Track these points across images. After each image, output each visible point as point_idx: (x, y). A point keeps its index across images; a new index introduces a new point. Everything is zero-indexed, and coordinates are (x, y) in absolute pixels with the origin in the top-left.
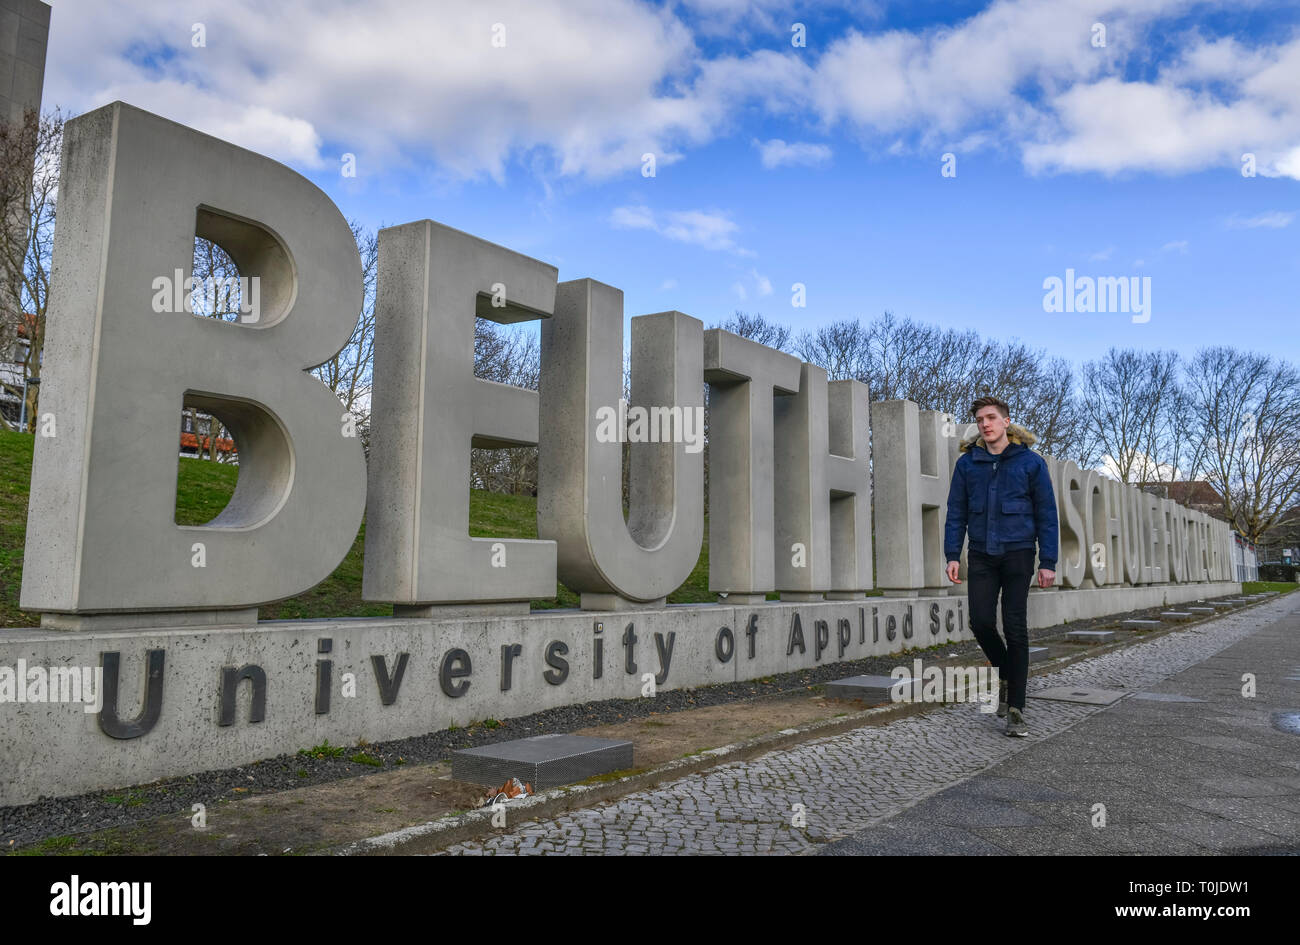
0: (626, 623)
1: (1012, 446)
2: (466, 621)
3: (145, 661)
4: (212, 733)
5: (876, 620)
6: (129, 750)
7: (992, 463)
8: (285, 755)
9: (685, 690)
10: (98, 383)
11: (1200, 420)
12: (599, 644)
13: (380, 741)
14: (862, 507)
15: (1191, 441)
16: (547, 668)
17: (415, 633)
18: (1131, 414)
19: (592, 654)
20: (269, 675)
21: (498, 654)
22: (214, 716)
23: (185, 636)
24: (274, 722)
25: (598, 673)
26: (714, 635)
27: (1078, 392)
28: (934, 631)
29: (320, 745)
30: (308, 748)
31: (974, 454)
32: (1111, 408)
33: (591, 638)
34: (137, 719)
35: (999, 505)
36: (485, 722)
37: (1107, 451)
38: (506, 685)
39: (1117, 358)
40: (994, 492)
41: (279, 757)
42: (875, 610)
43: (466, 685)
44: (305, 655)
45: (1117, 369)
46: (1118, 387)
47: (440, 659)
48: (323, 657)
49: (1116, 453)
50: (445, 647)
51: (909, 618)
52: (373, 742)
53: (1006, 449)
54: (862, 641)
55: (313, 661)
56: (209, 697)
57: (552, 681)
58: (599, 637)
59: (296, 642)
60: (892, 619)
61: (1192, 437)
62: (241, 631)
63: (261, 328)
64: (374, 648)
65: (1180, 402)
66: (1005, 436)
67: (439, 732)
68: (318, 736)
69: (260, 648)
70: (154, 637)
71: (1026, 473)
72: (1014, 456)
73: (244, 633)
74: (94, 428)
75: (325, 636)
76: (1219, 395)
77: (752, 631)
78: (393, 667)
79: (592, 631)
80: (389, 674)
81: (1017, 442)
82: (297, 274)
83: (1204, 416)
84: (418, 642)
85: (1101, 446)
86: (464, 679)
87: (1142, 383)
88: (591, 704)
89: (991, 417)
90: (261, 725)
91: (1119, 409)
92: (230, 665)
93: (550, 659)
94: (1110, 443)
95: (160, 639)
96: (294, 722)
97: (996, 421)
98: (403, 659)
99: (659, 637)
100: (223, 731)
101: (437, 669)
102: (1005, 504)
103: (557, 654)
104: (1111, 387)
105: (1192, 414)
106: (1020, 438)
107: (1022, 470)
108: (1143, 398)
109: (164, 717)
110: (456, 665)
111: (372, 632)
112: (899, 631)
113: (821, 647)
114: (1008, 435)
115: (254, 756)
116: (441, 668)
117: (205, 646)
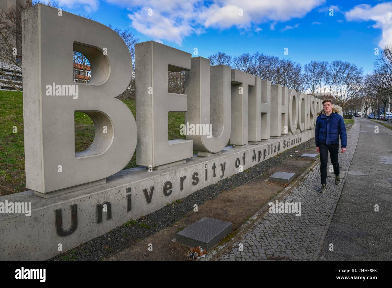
0: (213, 163)
1: (333, 113)
2: (170, 172)
3: (70, 209)
4: (95, 226)
5: (272, 148)
6: (68, 238)
7: (327, 119)
8: (119, 226)
9: (228, 178)
10: (42, 113)
11: (332, 79)
12: (206, 170)
13: (147, 214)
14: (268, 116)
15: (329, 84)
16: (193, 181)
17: (156, 179)
18: (315, 78)
19: (204, 174)
20: (112, 204)
21: (179, 180)
22: (95, 221)
23: (83, 198)
24: (115, 217)
25: (206, 179)
26: (235, 161)
27: (303, 72)
28: (284, 148)
29: (129, 220)
30: (126, 222)
31: (322, 116)
32: (311, 76)
33: (204, 169)
34: (70, 228)
35: (330, 131)
36: (177, 201)
37: (309, 87)
38: (182, 188)
39: (313, 63)
40: (328, 127)
41: (117, 228)
42: (272, 145)
43: (171, 191)
44: (123, 194)
45: (313, 66)
46: (313, 71)
47: (163, 186)
48: (128, 194)
49: (311, 87)
50: (164, 181)
51: (279, 146)
52: (145, 215)
53: (331, 114)
54: (269, 154)
55: (125, 196)
56: (93, 215)
57: (194, 184)
58: (206, 168)
59: (120, 191)
60: (275, 147)
61: (330, 83)
62: (101, 191)
63: (99, 85)
64: (144, 187)
65: (328, 74)
66: (331, 111)
67: (164, 207)
68: (128, 218)
69: (108, 196)
70: (73, 200)
71: (337, 121)
72: (333, 116)
73: (102, 192)
74: (43, 129)
75: (128, 187)
76: (337, 73)
77: (244, 157)
78: (150, 191)
79: (204, 167)
80: (149, 194)
81: (334, 112)
82: (110, 64)
83: (333, 78)
84: (157, 182)
85: (307, 86)
86: (170, 190)
87: (318, 70)
88: (205, 188)
89: (329, 105)
90: (111, 219)
91: (312, 76)
92: (99, 203)
93: (194, 178)
94: (309, 84)
95: (75, 201)
96: (121, 216)
97: (330, 106)
98: (153, 188)
99: (221, 165)
100: (98, 225)
101: (162, 189)
102: (332, 130)
103: (195, 176)
104: (311, 71)
105: (330, 77)
106: (335, 111)
107: (336, 120)
108: (319, 73)
109: (79, 226)
110: (168, 186)
111: (143, 182)
112: (277, 150)
113: (260, 157)
114: (332, 110)
115: (109, 229)
116: (163, 188)
117: (90, 199)
